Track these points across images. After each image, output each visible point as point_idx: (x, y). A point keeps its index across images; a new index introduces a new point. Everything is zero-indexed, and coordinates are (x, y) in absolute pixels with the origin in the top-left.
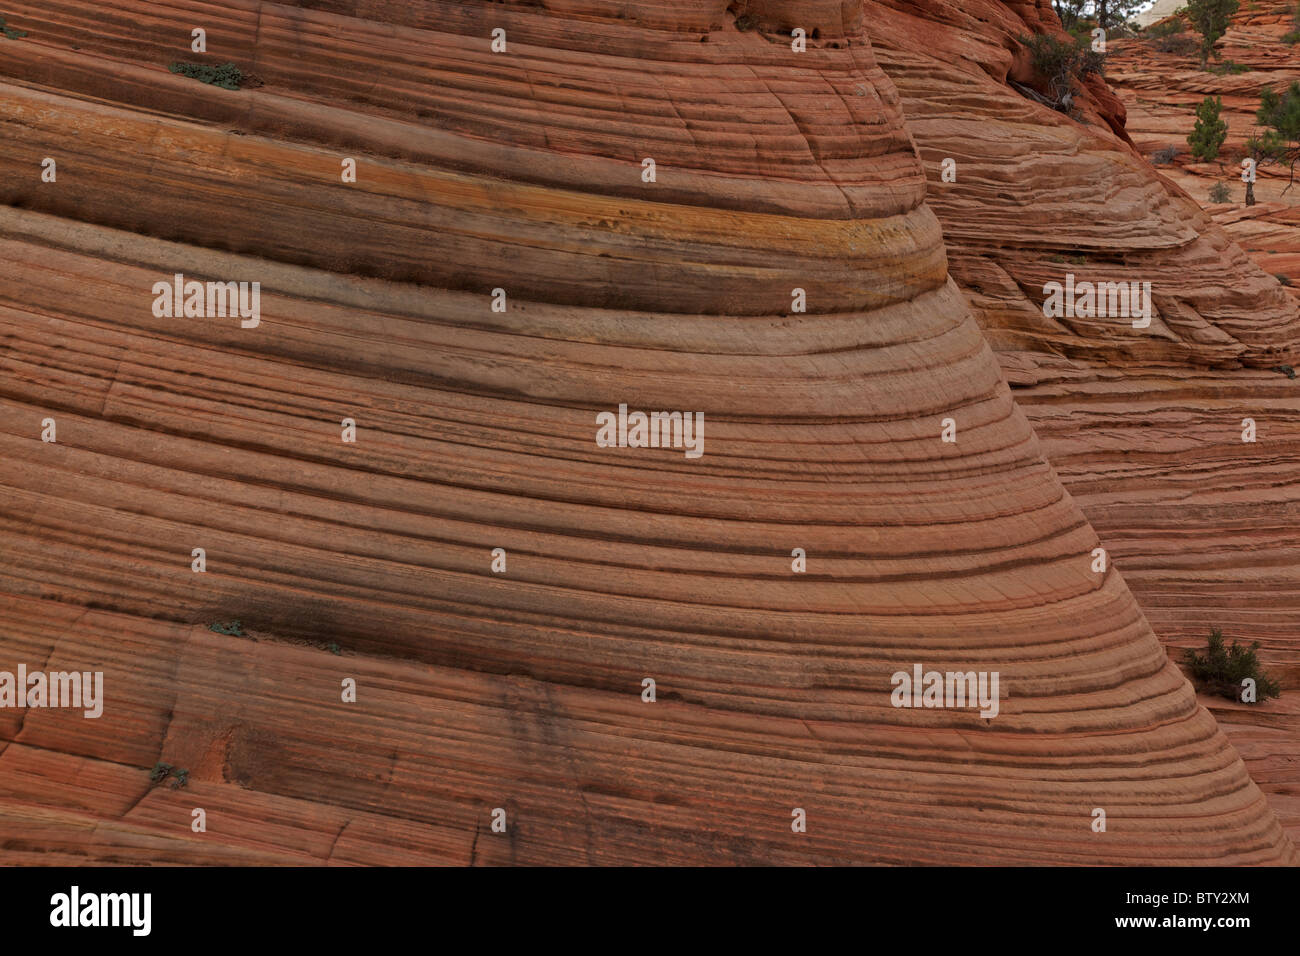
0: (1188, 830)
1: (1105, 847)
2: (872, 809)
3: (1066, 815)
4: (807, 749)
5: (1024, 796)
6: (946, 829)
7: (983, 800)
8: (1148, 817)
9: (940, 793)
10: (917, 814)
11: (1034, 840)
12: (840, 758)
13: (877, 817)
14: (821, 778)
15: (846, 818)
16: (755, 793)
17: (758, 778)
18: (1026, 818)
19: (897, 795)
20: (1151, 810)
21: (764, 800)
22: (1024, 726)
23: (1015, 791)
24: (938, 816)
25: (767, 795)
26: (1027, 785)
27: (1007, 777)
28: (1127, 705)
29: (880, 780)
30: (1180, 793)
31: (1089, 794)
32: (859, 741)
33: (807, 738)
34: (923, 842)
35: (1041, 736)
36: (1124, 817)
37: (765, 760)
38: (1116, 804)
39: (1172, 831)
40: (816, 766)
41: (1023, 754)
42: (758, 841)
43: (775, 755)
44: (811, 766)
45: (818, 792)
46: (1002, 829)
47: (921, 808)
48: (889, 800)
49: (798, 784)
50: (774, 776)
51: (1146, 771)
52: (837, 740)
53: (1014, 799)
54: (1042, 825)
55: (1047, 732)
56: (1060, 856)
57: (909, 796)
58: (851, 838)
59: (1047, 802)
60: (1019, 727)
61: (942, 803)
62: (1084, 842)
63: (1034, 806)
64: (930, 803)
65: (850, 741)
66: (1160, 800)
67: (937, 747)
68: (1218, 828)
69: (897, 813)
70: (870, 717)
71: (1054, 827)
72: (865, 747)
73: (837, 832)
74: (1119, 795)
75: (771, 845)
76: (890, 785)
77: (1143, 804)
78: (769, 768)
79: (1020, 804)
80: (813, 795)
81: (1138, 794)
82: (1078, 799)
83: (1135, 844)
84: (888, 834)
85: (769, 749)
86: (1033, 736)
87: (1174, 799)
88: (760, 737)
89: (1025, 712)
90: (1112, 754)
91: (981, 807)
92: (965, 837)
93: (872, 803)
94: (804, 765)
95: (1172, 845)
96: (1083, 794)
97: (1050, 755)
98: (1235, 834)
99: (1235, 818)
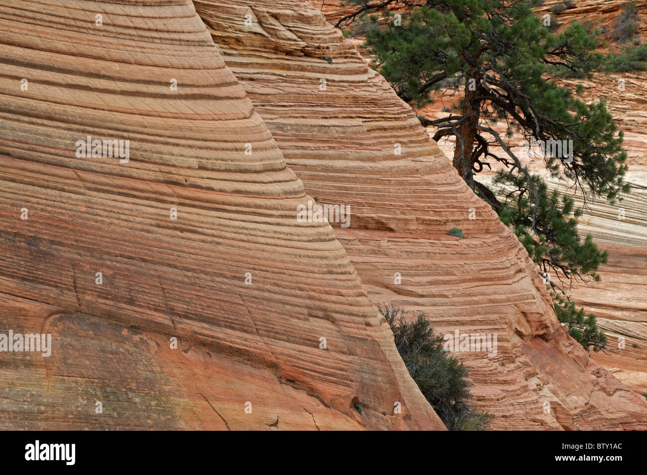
0: (305, 256)
1: (257, 260)
2: (115, 225)
3: (233, 239)
4: (75, 186)
5: (208, 226)
6: (160, 241)
7: (183, 226)
8: (281, 246)
9: (157, 219)
10: (143, 230)
11: (214, 252)
12: (95, 193)
13: (118, 230)
14: (84, 204)
15: (99, 229)
16: (42, 210)
17: (44, 201)
18: (209, 239)
19: (131, 218)
20: (283, 243)
21: (48, 214)
22: (208, 185)
23: (202, 222)
24: (156, 233)
25: (50, 212)
26: (210, 220)
27: (198, 214)
28: (267, 183)
29: (121, 208)
30: (299, 235)
31: (247, 229)
32: (107, 184)
33: (75, 179)
34: (147, 247)
35: (218, 193)
36: (267, 244)
37: (49, 191)
38: (262, 236)
39: (295, 255)
40: (81, 197)
41: (207, 201)
42: (44, 239)
43: (55, 188)
44: (78, 196)
45: (82, 212)
46: (195, 244)
47: (146, 227)
48: (126, 221)
49: (70, 207)
50: (54, 201)
51: (280, 220)
52: (94, 183)
53: (202, 228)
54: (219, 244)
55: (221, 191)
56: (230, 263)
57: (139, 219)
58: (102, 241)
59: (221, 230)
60: (204, 186)
61: (158, 226)
62: (244, 256)
63: (214, 232)
64: (151, 225)
65: (102, 184)
66: (289, 237)
67: (155, 193)
68: (322, 258)
69: (131, 228)
70: (114, 172)
71: (226, 245)
72: (111, 189)
73: (94, 237)
74: (264, 231)
75: (52, 242)
76: (126, 212)
77: (278, 238)
78: (51, 196)
79: (206, 231)
80: (80, 214)
81: (275, 232)
82: (241, 231)
83: (274, 260)
84: (126, 241)
85: (51, 184)
86: (213, 192)
87: (296, 238)
88: (46, 177)
89: (208, 178)
90: (259, 208)
91: (182, 230)
92: (173, 247)
93: (116, 221)
94: (73, 196)
95: (296, 263)
96: (243, 228)
97: (223, 203)
98: (331, 263)
99: (330, 254)
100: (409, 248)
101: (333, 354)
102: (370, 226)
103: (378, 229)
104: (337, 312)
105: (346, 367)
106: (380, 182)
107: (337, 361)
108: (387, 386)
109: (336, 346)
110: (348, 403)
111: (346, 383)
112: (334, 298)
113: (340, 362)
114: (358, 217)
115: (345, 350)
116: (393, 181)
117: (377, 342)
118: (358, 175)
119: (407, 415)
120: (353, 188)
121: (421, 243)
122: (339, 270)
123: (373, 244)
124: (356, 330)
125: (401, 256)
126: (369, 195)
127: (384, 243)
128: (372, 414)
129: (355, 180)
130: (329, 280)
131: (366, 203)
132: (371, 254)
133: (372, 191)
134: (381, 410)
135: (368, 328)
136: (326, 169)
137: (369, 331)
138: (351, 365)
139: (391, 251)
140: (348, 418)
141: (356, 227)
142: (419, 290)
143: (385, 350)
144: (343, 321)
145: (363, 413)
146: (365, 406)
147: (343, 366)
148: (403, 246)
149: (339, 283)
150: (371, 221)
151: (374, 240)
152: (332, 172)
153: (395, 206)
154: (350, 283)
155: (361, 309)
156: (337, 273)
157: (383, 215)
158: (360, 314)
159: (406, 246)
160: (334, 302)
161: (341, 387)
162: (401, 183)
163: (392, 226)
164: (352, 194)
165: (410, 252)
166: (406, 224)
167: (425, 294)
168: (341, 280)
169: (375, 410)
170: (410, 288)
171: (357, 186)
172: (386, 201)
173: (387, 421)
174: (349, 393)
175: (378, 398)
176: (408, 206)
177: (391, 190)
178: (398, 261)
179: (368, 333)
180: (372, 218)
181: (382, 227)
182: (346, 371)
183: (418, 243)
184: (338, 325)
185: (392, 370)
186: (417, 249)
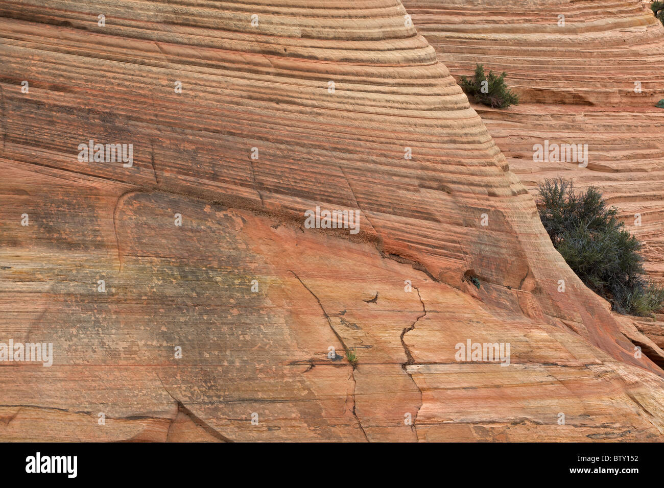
0: (421, 125)
1: (363, 130)
2: (200, 98)
3: (336, 109)
4: (156, 58)
5: (308, 96)
6: (251, 113)
7: (280, 98)
8: (394, 115)
9: (249, 91)
10: (232, 102)
11: (313, 123)
12: (180, 66)
13: (204, 103)
14: (165, 77)
15: (182, 103)
16: (119, 85)
17: (122, 76)
18: (308, 109)
19: (219, 91)
20: (396, 112)
21: (125, 89)
22: (310, 54)
23: (301, 93)
24: (247, 105)
25: (127, 87)
26: (310, 90)
27: (297, 84)
28: (384, 50)
29: (206, 80)
30: (417, 104)
31: (353, 98)
32: (194, 56)
33: (157, 52)
34: (235, 120)
35: (322, 62)
36: (377, 114)
37: (128, 65)
38: (372, 106)
39: (410, 125)
40: (163, 70)
41: (308, 71)
42: (121, 115)
43: (134, 62)
44: (159, 69)
45: (163, 86)
46: (292, 116)
47: (236, 100)
48: (213, 93)
49: (150, 80)
50: (133, 75)
51: (395, 89)
52: (178, 55)
53: (301, 98)
54: (319, 114)
55: (326, 59)
56: (331, 134)
57: (227, 91)
58: (185, 115)
59: (323, 101)
60: (306, 54)
61: (250, 98)
62: (348, 126)
63: (315, 102)
64: (242, 97)
65: (188, 56)
66: (404, 106)
67: (248, 63)
68: (443, 127)
69: (218, 101)
70: (203, 43)
71: (328, 116)
72: (198, 60)
73: (176, 111)
74: (374, 100)
75: (129, 118)
76: (214, 84)
77: (391, 107)
78: (130, 70)
79: (305, 101)
80: (160, 87)
81: (388, 101)
82: (346, 100)
83: (383, 130)
84: (212, 114)
85: (130, 58)
86: (316, 61)
87: (413, 106)
88: (125, 51)
89: (311, 47)
90: (371, 77)
91: (278, 102)
92: (265, 119)
93: (201, 94)
94: (154, 69)
95: (410, 132)
96: (348, 97)
97: (327, 72)
98: (454, 132)
99: (456, 123)
100: (609, 121)
101: (446, 226)
102: (567, 101)
103: (577, 104)
104: (454, 182)
105: (459, 239)
106: (580, 54)
107: (449, 233)
108: (513, 259)
109: (450, 217)
110: (458, 277)
111: (459, 256)
112: (451, 168)
113: (452, 234)
114: (553, 92)
115: (461, 221)
116: (595, 54)
117: (501, 212)
118: (556, 48)
119: (536, 288)
120: (549, 61)
121: (622, 116)
122: (465, 139)
123: (567, 119)
124: (476, 201)
125: (597, 130)
126: (566, 68)
127: (580, 118)
128: (494, 288)
129: (553, 54)
130: (449, 149)
131: (563, 77)
132: (563, 129)
133: (570, 64)
134: (505, 283)
135: (491, 198)
136: (519, 43)
137: (493, 202)
138: (465, 236)
139: (587, 125)
140: (460, 292)
141: (551, 102)
142: (614, 165)
143: (512, 221)
144: (460, 191)
145: (482, 287)
146: (484, 280)
147: (455, 238)
148: (601, 119)
149: (462, 152)
150: (568, 96)
151: (568, 115)
152: (526, 46)
153: (595, 78)
154: (476, 153)
155: (485, 179)
156: (463, 143)
157: (581, 89)
158: (483, 184)
159: (605, 119)
160: (451, 172)
161: (452, 260)
162: (604, 55)
163: (592, 100)
164: (547, 68)
165: (608, 126)
166: (607, 98)
167: (620, 168)
168: (465, 150)
169: (499, 284)
170: (603, 163)
171: (554, 60)
172: (586, 74)
173: (512, 294)
174: (461, 266)
175: (502, 271)
176: (610, 78)
177: (593, 63)
178: (593, 136)
179: (492, 203)
180: (569, 93)
181: (580, 101)
182: (459, 243)
183: (619, 116)
184: (454, 196)
185: (519, 242)
186: (617, 122)
